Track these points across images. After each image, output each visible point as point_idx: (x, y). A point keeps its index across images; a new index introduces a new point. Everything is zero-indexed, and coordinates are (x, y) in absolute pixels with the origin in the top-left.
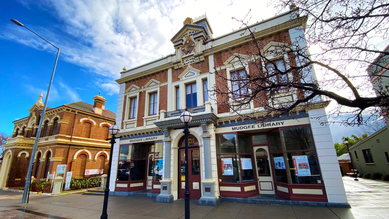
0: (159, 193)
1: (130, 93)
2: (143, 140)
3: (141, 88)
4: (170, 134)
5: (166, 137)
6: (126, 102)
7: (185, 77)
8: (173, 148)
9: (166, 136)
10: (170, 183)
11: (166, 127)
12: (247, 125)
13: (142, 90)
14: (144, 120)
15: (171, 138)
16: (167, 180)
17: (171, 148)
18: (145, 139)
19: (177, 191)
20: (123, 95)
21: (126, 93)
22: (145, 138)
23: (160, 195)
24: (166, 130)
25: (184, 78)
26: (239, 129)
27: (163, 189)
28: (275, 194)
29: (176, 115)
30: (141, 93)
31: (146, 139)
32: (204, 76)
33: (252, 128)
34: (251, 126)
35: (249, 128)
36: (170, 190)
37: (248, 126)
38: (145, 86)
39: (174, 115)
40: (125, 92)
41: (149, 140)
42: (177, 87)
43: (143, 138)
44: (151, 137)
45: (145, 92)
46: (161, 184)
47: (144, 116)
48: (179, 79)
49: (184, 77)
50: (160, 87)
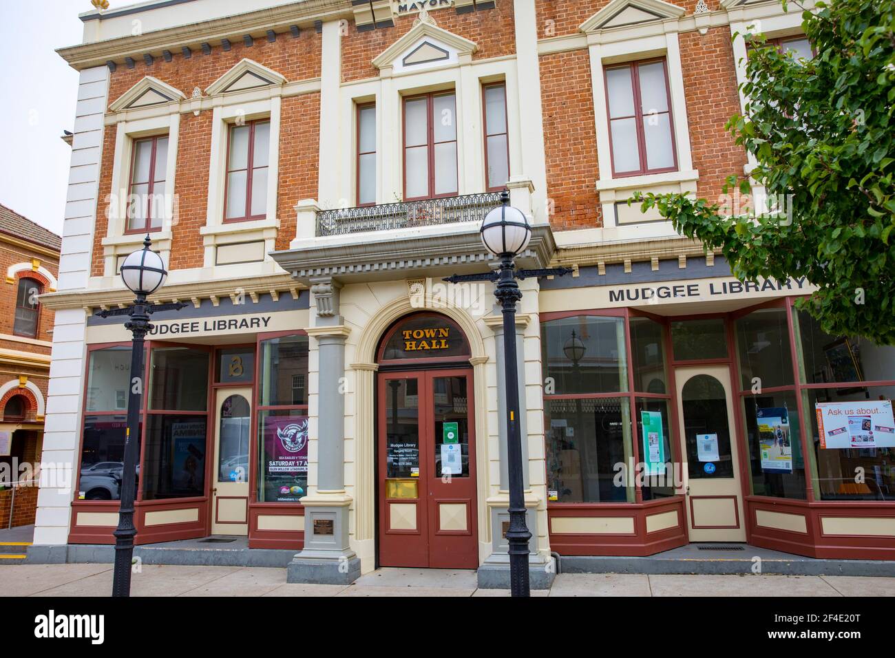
0: (300, 547)
1: (133, 115)
2: (201, 327)
3: (189, 94)
4: (339, 305)
5: (324, 321)
6: (113, 157)
7: (405, 65)
8: (355, 368)
9: (322, 316)
10: (346, 507)
11: (327, 275)
12: (671, 285)
13: (195, 105)
14: (206, 241)
15: (347, 325)
16: (332, 497)
17: (347, 366)
18: (210, 326)
19: (373, 540)
20: (99, 123)
21: (111, 112)
22: (210, 321)
23: (303, 554)
24: (328, 287)
25: (398, 67)
26: (637, 297)
27: (316, 532)
28: (744, 540)
29: (362, 225)
30: (186, 117)
31: (219, 325)
32: (490, 68)
33: (689, 294)
34: (685, 289)
35: (675, 294)
36: (346, 534)
37: (675, 288)
38: (208, 90)
39: (349, 226)
40: (109, 110)
41: (233, 331)
42: (364, 106)
43: (201, 321)
44: (239, 318)
45: (207, 114)
46: (307, 511)
47: (204, 224)
48: (376, 71)
49: (398, 63)
50: (282, 98)
